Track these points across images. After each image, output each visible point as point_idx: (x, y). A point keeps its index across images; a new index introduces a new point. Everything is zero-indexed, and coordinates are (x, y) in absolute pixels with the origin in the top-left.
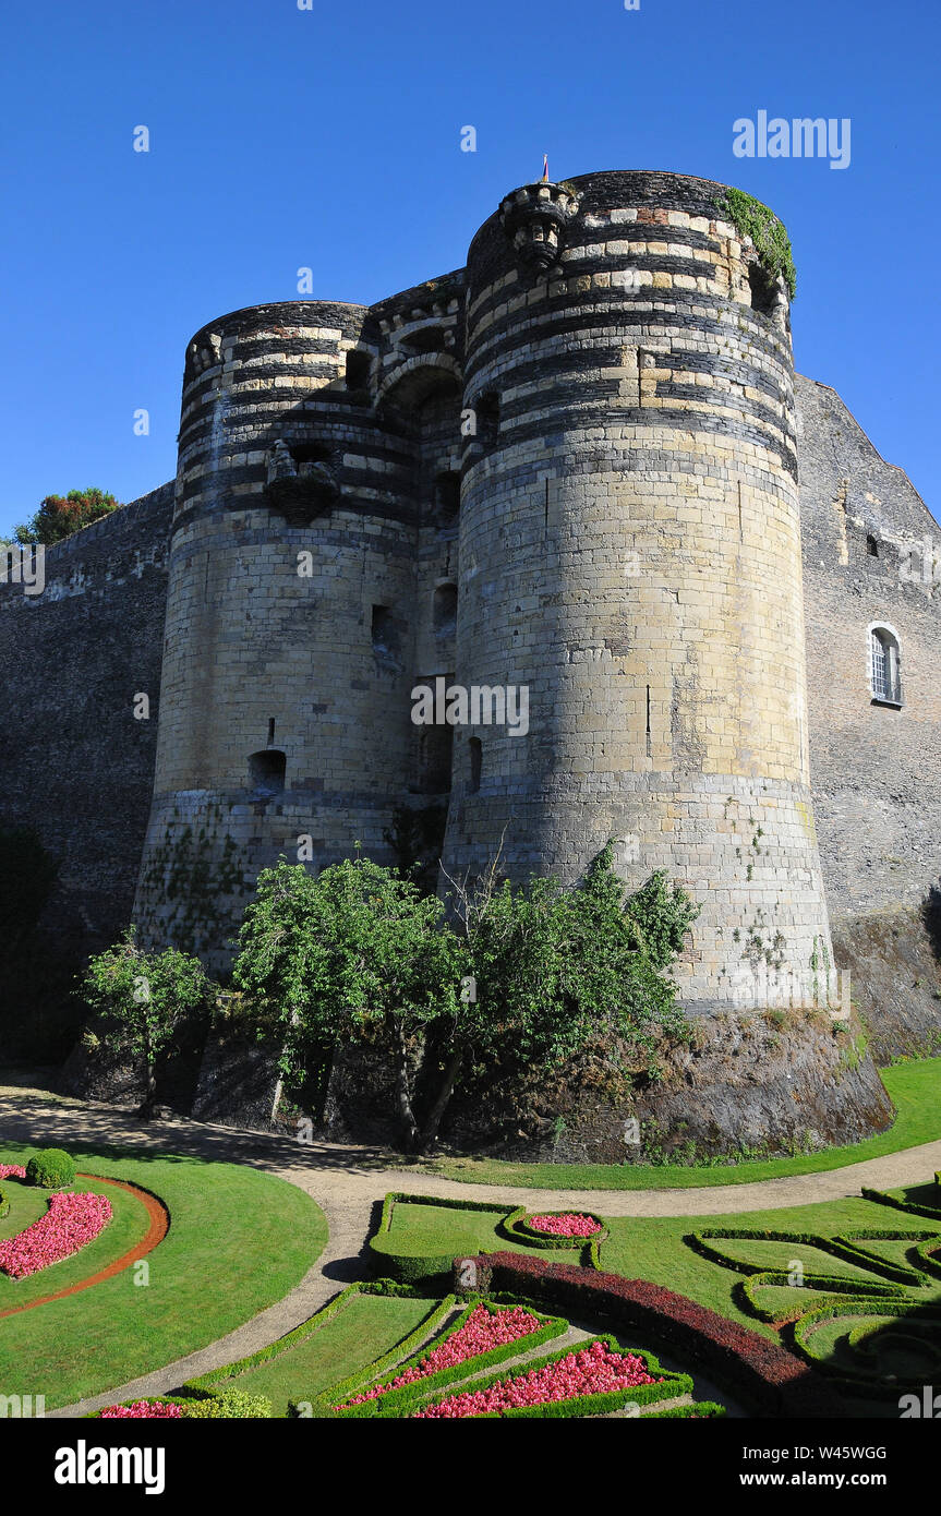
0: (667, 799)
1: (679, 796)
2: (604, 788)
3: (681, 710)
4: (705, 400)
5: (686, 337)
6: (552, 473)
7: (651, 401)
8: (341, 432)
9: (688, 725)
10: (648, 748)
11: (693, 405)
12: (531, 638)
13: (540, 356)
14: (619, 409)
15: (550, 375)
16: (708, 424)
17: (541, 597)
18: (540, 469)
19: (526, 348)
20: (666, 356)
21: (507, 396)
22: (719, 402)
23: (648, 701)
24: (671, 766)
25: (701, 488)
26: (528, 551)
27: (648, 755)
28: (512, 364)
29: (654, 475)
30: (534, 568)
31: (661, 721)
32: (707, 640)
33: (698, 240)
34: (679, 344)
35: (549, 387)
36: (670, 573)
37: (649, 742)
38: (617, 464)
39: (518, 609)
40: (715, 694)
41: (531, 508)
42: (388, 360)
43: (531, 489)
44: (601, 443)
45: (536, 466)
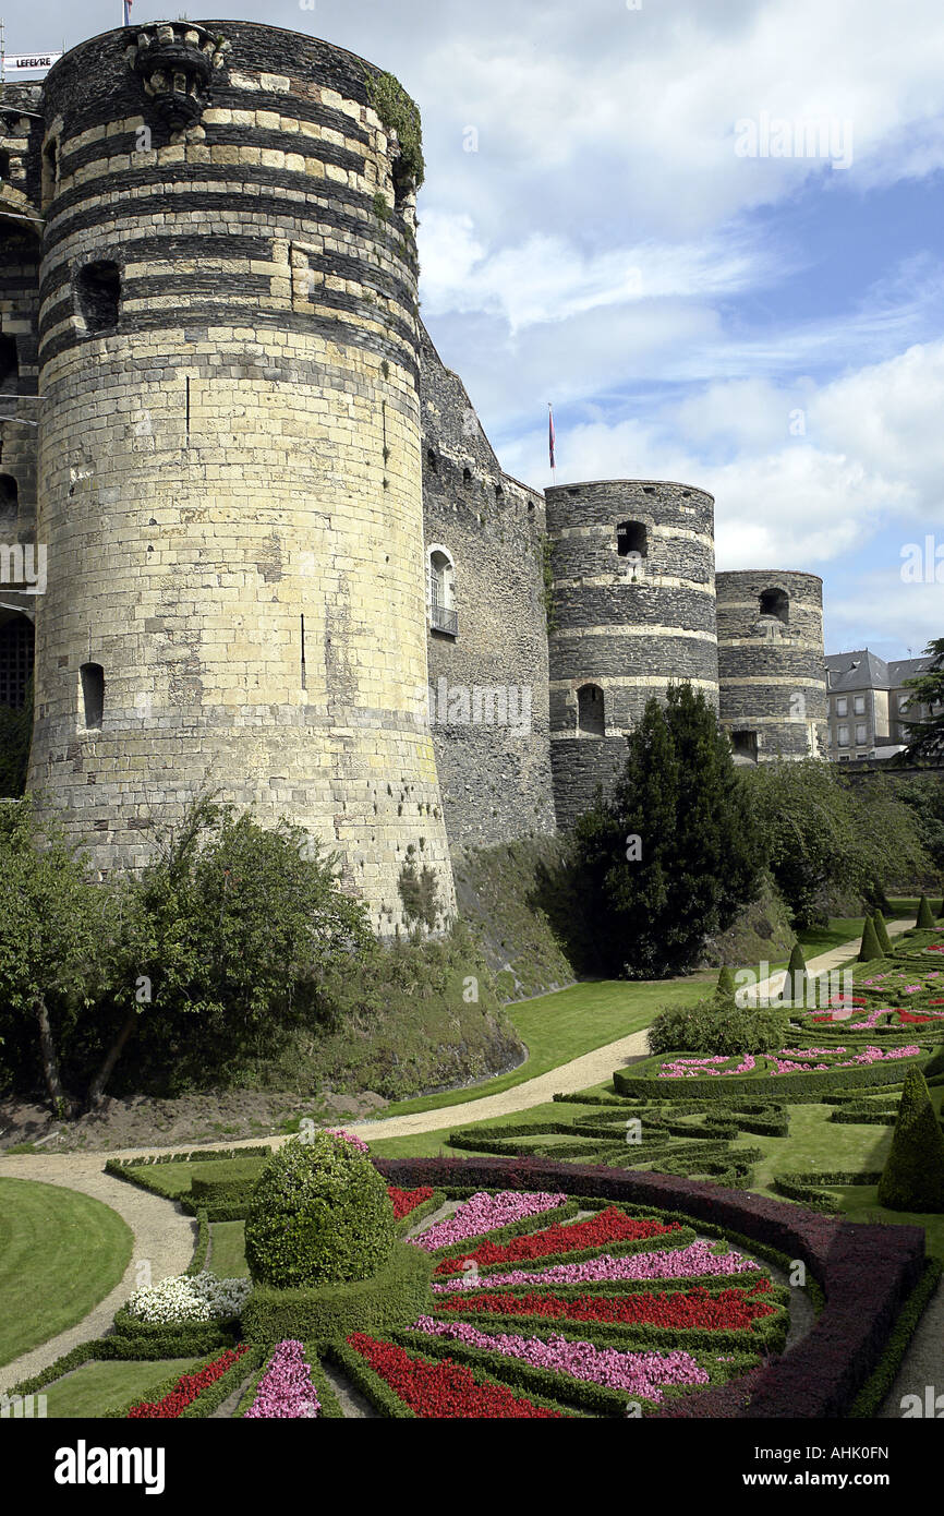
0: (324, 734)
1: (335, 731)
2: (259, 723)
3: (334, 642)
4: (353, 310)
5: (339, 239)
6: (194, 372)
7: (302, 306)
9: (341, 657)
10: (303, 681)
11: (344, 316)
12: (171, 557)
13: (177, 231)
14: (270, 310)
15: (190, 257)
16: (358, 339)
17: (183, 511)
18: (179, 365)
19: (158, 218)
20: (319, 257)
21: (132, 271)
22: (367, 314)
23: (303, 631)
24: (325, 700)
25: (351, 407)
26: (167, 458)
27: (304, 688)
28: (139, 234)
29: (306, 389)
30: (172, 477)
31: (315, 652)
32: (357, 570)
33: (349, 127)
34: (331, 244)
35: (188, 271)
36: (323, 497)
37: (304, 674)
38: (269, 372)
39: (153, 522)
40: (365, 626)
41: (168, 409)
43: (168, 386)
44: (251, 347)
45: (172, 361)
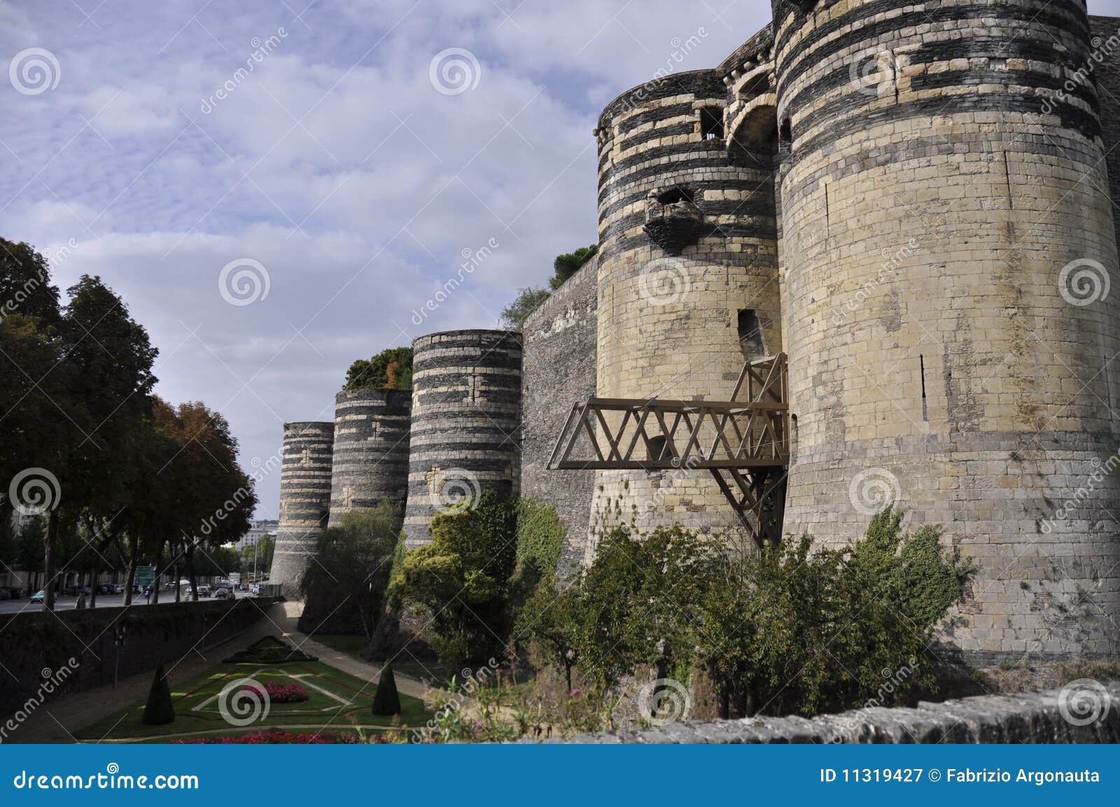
0: (944, 459)
1: (956, 456)
2: (886, 454)
3: (955, 375)
4: (960, 83)
6: (829, 179)
7: (907, 96)
8: (700, 174)
9: (963, 387)
10: (925, 413)
11: (949, 90)
12: (823, 325)
13: (813, 79)
14: (879, 110)
15: (821, 94)
16: (966, 104)
17: (828, 287)
18: (821, 176)
19: (804, 76)
20: (919, 52)
22: (977, 81)
23: (923, 369)
24: (948, 428)
25: (962, 165)
26: (817, 250)
27: (925, 419)
28: (796, 92)
29: (914, 163)
30: (821, 263)
31: (936, 387)
32: (978, 306)
34: (930, 38)
35: (822, 105)
36: (937, 249)
37: (925, 407)
38: (881, 159)
39: (813, 301)
40: (990, 356)
41: (816, 212)
42: (733, 108)
43: (815, 195)
44: (865, 144)
45: (817, 175)
